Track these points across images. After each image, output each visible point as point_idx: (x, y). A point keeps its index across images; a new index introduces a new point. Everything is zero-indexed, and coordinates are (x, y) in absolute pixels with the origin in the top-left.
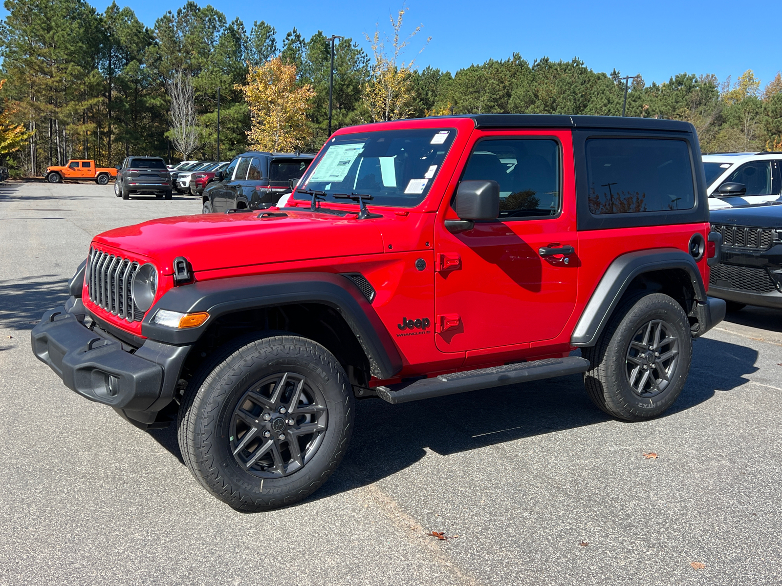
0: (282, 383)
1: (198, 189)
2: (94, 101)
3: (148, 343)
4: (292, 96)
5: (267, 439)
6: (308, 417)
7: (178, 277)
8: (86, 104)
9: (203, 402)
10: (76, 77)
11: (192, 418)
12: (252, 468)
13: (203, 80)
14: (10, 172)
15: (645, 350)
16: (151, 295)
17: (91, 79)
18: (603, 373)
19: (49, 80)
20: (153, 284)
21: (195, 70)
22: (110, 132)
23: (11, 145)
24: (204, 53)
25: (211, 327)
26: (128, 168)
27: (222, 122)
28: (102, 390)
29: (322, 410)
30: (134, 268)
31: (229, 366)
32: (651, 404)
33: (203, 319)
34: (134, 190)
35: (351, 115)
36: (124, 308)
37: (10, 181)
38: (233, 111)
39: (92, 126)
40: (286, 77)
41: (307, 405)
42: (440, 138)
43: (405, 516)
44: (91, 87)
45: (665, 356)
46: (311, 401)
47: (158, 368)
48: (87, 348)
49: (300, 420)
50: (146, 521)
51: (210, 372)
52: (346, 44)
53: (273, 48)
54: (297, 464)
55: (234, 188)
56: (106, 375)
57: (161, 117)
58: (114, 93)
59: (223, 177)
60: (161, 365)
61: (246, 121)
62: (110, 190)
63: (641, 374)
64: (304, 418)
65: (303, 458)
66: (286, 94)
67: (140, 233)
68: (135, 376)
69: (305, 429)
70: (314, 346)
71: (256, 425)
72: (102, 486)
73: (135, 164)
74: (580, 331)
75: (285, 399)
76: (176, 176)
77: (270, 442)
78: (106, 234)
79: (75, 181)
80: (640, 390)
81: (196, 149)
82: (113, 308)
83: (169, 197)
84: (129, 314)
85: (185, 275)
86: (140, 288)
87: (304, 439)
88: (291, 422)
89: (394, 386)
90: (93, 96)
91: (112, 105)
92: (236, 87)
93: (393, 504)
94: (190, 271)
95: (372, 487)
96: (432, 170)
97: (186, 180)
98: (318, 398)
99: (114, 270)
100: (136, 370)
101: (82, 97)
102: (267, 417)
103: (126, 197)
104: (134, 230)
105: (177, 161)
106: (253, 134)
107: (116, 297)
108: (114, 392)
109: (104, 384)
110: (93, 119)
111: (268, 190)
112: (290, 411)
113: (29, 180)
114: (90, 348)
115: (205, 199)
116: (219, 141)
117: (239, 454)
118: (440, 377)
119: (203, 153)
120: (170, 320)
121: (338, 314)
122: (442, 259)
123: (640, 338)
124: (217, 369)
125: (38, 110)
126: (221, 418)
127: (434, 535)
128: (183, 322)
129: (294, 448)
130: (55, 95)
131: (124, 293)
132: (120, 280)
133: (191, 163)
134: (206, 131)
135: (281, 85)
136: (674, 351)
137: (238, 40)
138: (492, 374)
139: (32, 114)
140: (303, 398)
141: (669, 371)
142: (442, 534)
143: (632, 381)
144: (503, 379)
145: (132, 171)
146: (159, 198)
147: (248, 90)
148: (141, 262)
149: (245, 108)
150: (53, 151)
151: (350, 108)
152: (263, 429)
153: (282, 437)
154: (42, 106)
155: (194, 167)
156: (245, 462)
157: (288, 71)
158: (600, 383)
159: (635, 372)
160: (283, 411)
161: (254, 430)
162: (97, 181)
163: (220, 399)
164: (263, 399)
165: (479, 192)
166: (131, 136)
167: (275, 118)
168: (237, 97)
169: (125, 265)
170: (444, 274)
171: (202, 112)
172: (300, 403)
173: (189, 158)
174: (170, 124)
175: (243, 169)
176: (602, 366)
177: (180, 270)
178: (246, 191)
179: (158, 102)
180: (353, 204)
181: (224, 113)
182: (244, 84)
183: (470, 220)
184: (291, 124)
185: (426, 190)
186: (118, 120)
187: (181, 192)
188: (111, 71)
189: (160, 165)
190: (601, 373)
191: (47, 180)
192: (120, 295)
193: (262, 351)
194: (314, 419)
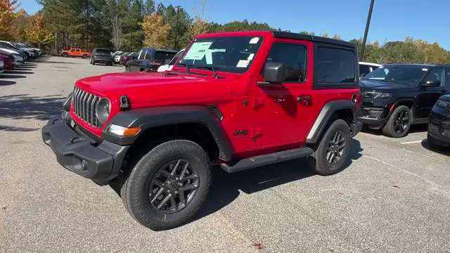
0: (177, 165)
1: (124, 62)
2: (81, 25)
3: (105, 142)
4: (162, 28)
5: (169, 194)
6: (189, 181)
7: (122, 106)
8: (78, 26)
9: (136, 176)
10: (74, 15)
11: (129, 185)
12: (160, 208)
13: (126, 20)
14: (46, 51)
15: (333, 144)
16: (107, 115)
17: (80, 16)
18: (317, 155)
19: (63, 16)
20: (108, 108)
21: (123, 16)
22: (88, 38)
23: (47, 41)
24: (126, 10)
25: (142, 136)
26: (94, 53)
27: (133, 37)
28: (78, 167)
29: (197, 178)
30: (98, 99)
31: (150, 156)
32: (334, 168)
33: (137, 131)
34: (97, 62)
35: (183, 37)
36: (92, 120)
37: (47, 55)
38: (137, 33)
39: (80, 35)
40: (159, 20)
41: (188, 175)
42: (255, 41)
43: (238, 232)
44: (80, 19)
45: (340, 147)
46: (191, 173)
47: (110, 158)
48: (70, 143)
49: (185, 183)
50: (102, 237)
51: (140, 159)
52: (181, 10)
53: (154, 10)
54: (183, 205)
55: (139, 62)
56: (81, 160)
57: (109, 34)
58: (89, 23)
59: (135, 57)
60: (112, 156)
61: (143, 37)
62: (88, 61)
63: (331, 155)
64: (187, 181)
65: (186, 202)
66: (159, 27)
67: (100, 80)
68: (97, 162)
69: (187, 187)
70: (195, 145)
71: (164, 187)
72: (78, 212)
73: (98, 51)
74: (310, 136)
75: (178, 173)
76: (114, 57)
77: (170, 195)
78: (82, 80)
79: (74, 57)
80: (330, 162)
81: (122, 47)
82: (86, 119)
83: (111, 65)
84: (95, 124)
85: (126, 105)
86: (100, 111)
87: (187, 193)
88: (181, 184)
89: (231, 163)
90: (80, 23)
91: (88, 28)
92: (139, 23)
93: (230, 225)
94: (129, 103)
95: (218, 213)
96: (251, 57)
97: (118, 58)
98: (195, 171)
99: (87, 99)
100: (98, 159)
101: (76, 23)
102: (169, 182)
103: (94, 64)
104: (97, 78)
105: (114, 52)
106: (145, 42)
107: (87, 114)
108: (85, 169)
109: (80, 164)
110: (81, 32)
111: (154, 63)
112: (181, 179)
113: (54, 55)
114: (72, 142)
115: (127, 66)
116: (131, 44)
117: (154, 202)
118: (250, 158)
119: (124, 48)
120: (118, 130)
121: (207, 128)
122: (256, 100)
123: (332, 140)
124: (144, 158)
125: (58, 27)
126: (145, 184)
127: (256, 245)
128: (125, 133)
129: (182, 197)
130: (66, 22)
131: (92, 112)
132: (90, 105)
133: (120, 52)
134: (126, 40)
135: (157, 23)
136: (344, 145)
137: (140, 6)
138: (273, 157)
139: (55, 29)
140: (188, 172)
141: (341, 153)
142: (260, 245)
143: (328, 159)
144: (279, 159)
145: (97, 54)
146: (107, 65)
147: (144, 25)
148: (102, 97)
149: (141, 32)
150: (64, 45)
151: (182, 35)
152: (166, 188)
153: (176, 192)
154: (60, 26)
155: (121, 54)
156: (157, 206)
157: (160, 19)
158: (315, 159)
159: (329, 154)
160: (177, 179)
161: (162, 189)
162: (82, 57)
163: (145, 174)
164: (167, 173)
165: (277, 69)
166: (96, 41)
167: (155, 36)
168: (139, 28)
169: (93, 97)
170: (256, 108)
171: (124, 33)
172: (186, 174)
173: (119, 50)
174: (112, 37)
175: (143, 54)
176: (317, 151)
177: (124, 102)
178: (144, 64)
179: (107, 27)
180: (209, 71)
181: (133, 33)
182: (142, 22)
183: (271, 82)
184: (160, 40)
185: (248, 66)
186: (91, 34)
187: (116, 63)
188: (88, 15)
189: (108, 52)
190: (316, 155)
191: (62, 55)
192: (90, 113)
193: (168, 149)
194: (192, 182)
